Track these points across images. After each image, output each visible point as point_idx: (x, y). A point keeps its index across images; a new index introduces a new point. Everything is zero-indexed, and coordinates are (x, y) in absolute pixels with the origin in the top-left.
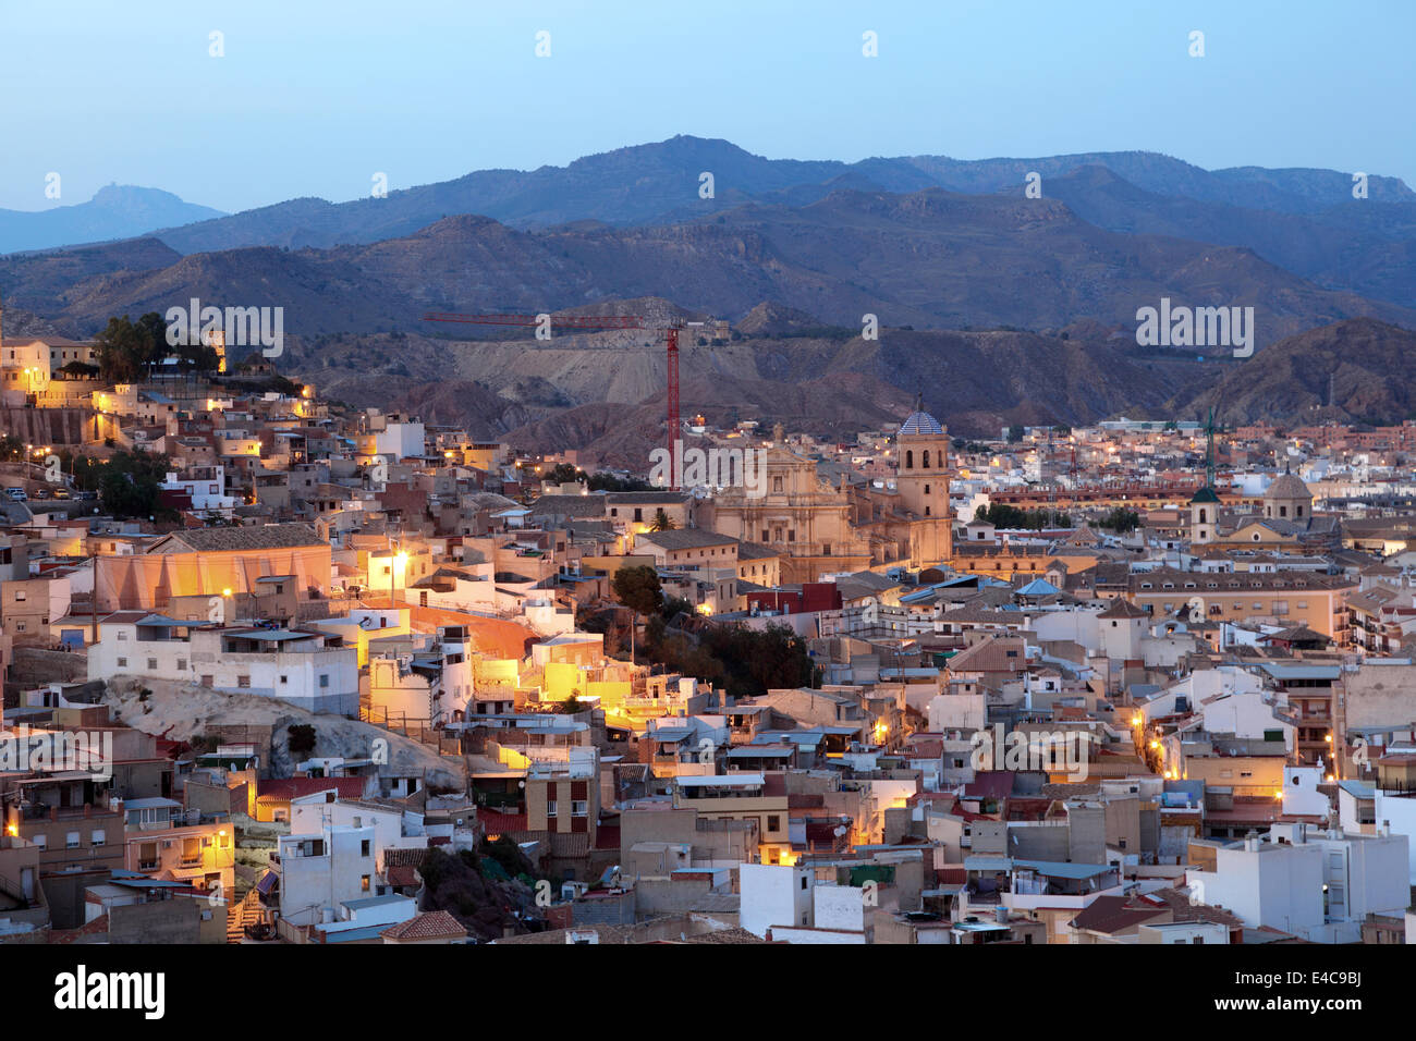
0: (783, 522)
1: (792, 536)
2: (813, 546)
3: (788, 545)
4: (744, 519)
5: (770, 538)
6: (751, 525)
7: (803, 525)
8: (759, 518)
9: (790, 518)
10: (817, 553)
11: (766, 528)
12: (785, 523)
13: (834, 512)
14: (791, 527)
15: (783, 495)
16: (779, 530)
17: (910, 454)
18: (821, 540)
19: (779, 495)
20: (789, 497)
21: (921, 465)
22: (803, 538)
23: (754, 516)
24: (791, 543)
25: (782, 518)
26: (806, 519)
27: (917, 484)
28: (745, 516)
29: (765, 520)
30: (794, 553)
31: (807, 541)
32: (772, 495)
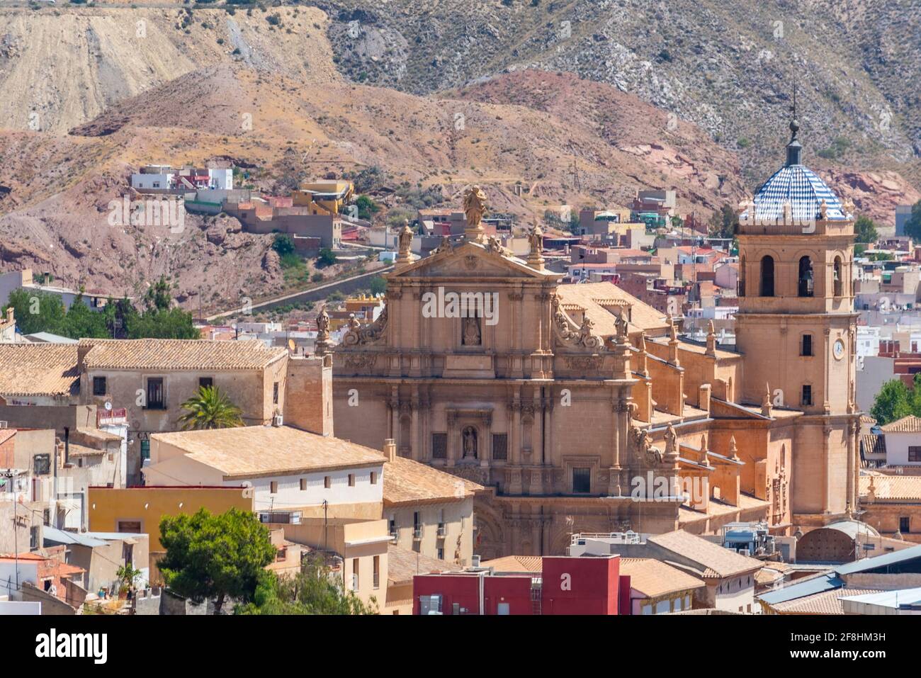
0: (479, 416)
1: (500, 443)
2: (550, 472)
3: (492, 469)
4: (390, 407)
5: (451, 453)
6: (406, 422)
7: (527, 423)
8: (426, 403)
9: (498, 408)
10: (559, 488)
11: (440, 426)
12: (487, 418)
13: (598, 393)
14: (499, 426)
15: (482, 353)
16: (471, 434)
17: (768, 263)
18: (568, 458)
19: (471, 353)
20: (495, 357)
21: (795, 290)
22: (527, 450)
23: (416, 401)
24: (499, 464)
25: (476, 406)
26: (532, 411)
27: (784, 332)
28: (395, 400)
29: (440, 408)
30: (505, 487)
31: (537, 457)
32: (457, 353)
